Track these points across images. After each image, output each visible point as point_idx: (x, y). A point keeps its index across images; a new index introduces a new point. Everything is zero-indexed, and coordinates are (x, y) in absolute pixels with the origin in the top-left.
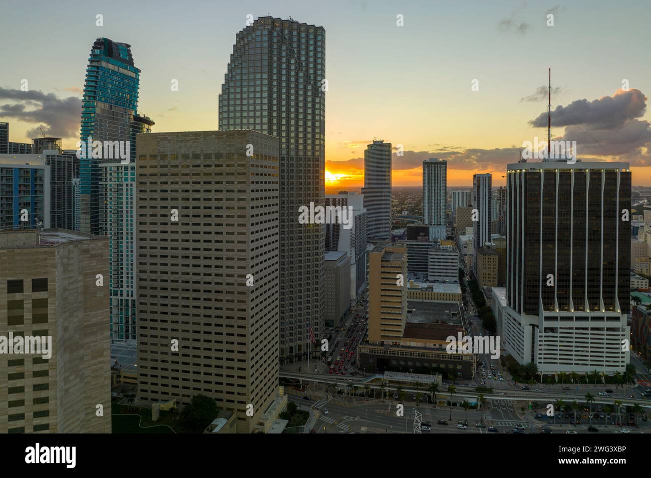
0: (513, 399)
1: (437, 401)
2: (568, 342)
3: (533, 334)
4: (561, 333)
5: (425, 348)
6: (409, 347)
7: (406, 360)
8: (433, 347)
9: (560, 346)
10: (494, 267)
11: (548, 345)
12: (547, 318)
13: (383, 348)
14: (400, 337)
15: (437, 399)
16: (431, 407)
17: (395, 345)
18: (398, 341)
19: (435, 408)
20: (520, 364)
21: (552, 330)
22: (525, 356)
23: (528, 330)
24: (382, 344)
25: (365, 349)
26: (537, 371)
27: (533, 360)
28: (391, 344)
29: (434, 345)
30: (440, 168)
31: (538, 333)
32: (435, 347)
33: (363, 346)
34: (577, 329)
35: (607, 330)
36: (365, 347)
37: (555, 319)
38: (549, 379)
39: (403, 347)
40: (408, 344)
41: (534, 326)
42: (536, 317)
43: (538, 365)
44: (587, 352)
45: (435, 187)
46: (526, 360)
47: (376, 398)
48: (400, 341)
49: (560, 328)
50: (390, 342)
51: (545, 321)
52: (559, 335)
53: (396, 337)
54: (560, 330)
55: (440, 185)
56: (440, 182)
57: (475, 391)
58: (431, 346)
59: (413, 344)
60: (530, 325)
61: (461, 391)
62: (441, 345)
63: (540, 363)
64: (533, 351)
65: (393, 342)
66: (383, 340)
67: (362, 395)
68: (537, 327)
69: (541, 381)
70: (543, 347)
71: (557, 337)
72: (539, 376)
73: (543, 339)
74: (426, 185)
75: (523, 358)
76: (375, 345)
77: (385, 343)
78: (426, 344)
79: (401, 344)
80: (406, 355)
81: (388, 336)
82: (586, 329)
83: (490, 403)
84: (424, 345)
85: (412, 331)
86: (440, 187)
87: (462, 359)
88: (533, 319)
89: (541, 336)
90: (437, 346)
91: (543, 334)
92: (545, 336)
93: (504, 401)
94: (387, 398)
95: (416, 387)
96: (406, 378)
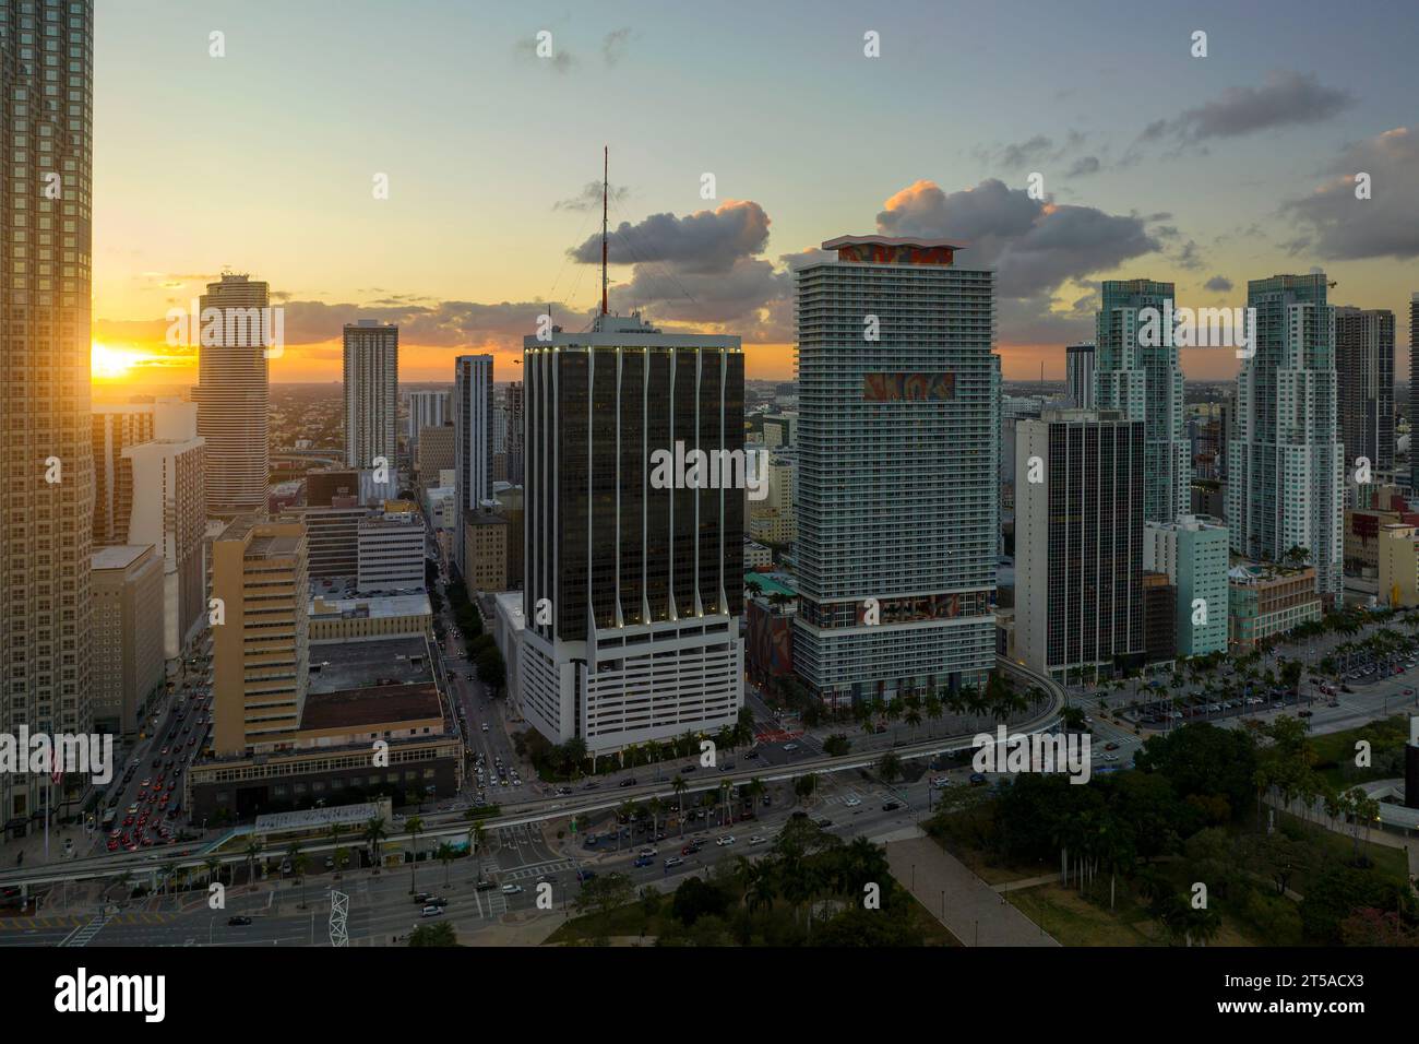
0: (542, 818)
1: (383, 859)
2: (640, 684)
3: (577, 679)
4: (627, 668)
5: (352, 746)
7: (309, 780)
8: (370, 739)
9: (627, 694)
10: (500, 549)
11: (605, 697)
12: (603, 643)
13: (250, 763)
14: (292, 731)
15: (383, 854)
16: (369, 874)
17: (281, 750)
18: (288, 741)
19: (377, 875)
20: (554, 743)
21: (612, 664)
22: (562, 727)
23: (566, 672)
24: (249, 754)
25: (206, 774)
26: (585, 751)
27: (577, 731)
28: (272, 750)
29: (373, 736)
30: (384, 342)
31: (586, 676)
32: (374, 740)
33: (201, 767)
34: (656, 656)
35: (707, 651)
36: (205, 768)
37: (616, 642)
38: (608, 764)
39: (301, 752)
40: (312, 743)
41: (577, 662)
42: (584, 642)
43: (588, 739)
44: (674, 697)
45: (372, 384)
46: (563, 734)
47: (236, 882)
48: (292, 740)
49: (627, 659)
50: (269, 746)
51: (598, 648)
52: (624, 673)
53: (281, 732)
54: (626, 664)
55: (384, 379)
56: (384, 372)
57: (463, 818)
58: (367, 738)
59: (324, 741)
60: (571, 661)
61: (435, 826)
62: (388, 734)
63: (591, 734)
64: (577, 713)
65: (276, 746)
66: (251, 745)
67: (195, 886)
68: (585, 662)
69: (594, 771)
70: (596, 704)
71: (621, 677)
72: (589, 761)
73: (596, 685)
74: (352, 381)
75: (559, 732)
76: (230, 758)
77: (256, 752)
78: (353, 736)
79: (296, 746)
80: (307, 769)
81: (262, 733)
82: (672, 654)
84: (349, 740)
85: (320, 713)
86: (384, 384)
87: (434, 755)
88: (576, 649)
89: (592, 681)
90: (380, 737)
91: (596, 676)
92: (599, 680)
93: (522, 826)
94: (264, 877)
95: (332, 837)
96: (309, 822)
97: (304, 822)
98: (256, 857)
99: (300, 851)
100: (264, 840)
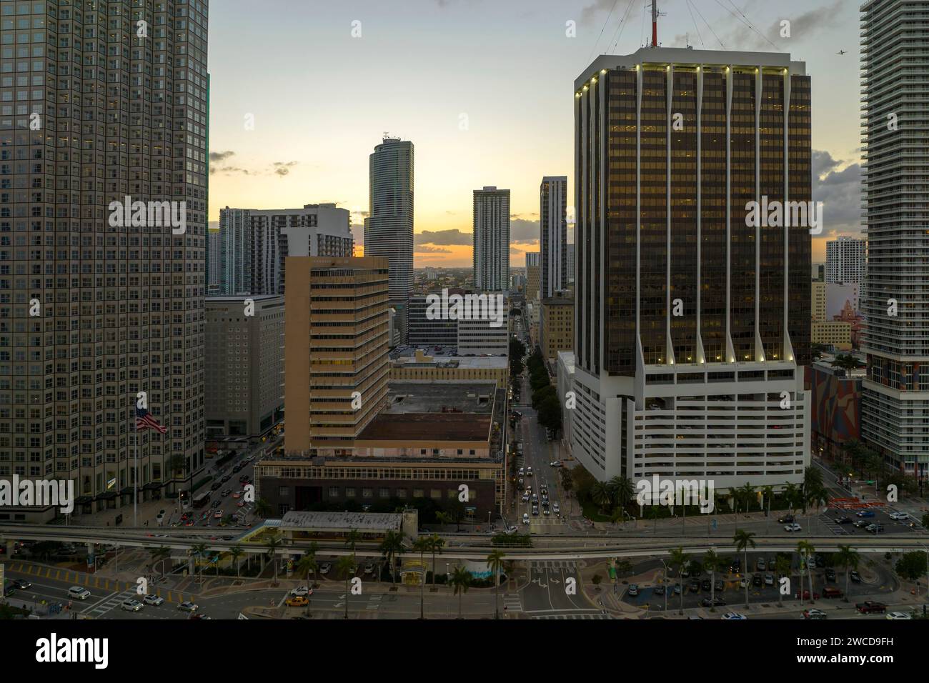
0: (576, 557)
1: (403, 575)
2: (693, 427)
3: (624, 415)
4: (679, 408)
5: (405, 459)
6: (372, 459)
7: (359, 486)
8: (420, 455)
9: (679, 435)
10: (568, 327)
11: (653, 436)
12: (652, 379)
13: (310, 463)
14: (350, 438)
15: (403, 570)
16: (387, 590)
17: (341, 456)
18: (347, 448)
19: (394, 593)
20: (599, 480)
21: (660, 402)
22: (607, 464)
23: (612, 407)
24: (313, 455)
25: (273, 469)
26: (631, 492)
27: (624, 470)
28: (333, 454)
29: (424, 452)
30: (500, 202)
31: (633, 413)
32: (424, 456)
33: (269, 462)
34: (711, 398)
35: (769, 399)
36: (273, 463)
37: (666, 378)
38: (657, 509)
39: (357, 459)
40: (368, 452)
41: (624, 399)
42: (630, 378)
43: (634, 479)
44: (731, 445)
46: (608, 472)
47: (264, 576)
48: (351, 447)
49: (679, 398)
50: (330, 450)
51: (647, 384)
52: (675, 413)
53: (342, 438)
54: (677, 403)
55: (500, 227)
57: (492, 544)
58: (416, 452)
59: (379, 452)
60: (618, 396)
61: (460, 548)
62: (436, 451)
63: (638, 475)
64: (624, 452)
65: (338, 451)
66: (315, 448)
67: (229, 572)
68: (632, 398)
69: (641, 515)
70: (643, 442)
71: (671, 417)
72: (635, 503)
73: (644, 423)
75: (604, 468)
76: (296, 457)
77: (318, 454)
78: (405, 450)
79: (354, 454)
80: (359, 475)
81: (325, 438)
82: (729, 398)
83: (526, 570)
84: (400, 453)
85: (381, 428)
86: (500, 231)
87: (477, 477)
88: (623, 385)
89: (639, 418)
90: (429, 454)
91: (644, 413)
92: (647, 418)
93: (557, 562)
94: (289, 574)
95: (350, 544)
96: (332, 524)
97: (327, 524)
98: (277, 551)
99: (317, 553)
100: (290, 537)
